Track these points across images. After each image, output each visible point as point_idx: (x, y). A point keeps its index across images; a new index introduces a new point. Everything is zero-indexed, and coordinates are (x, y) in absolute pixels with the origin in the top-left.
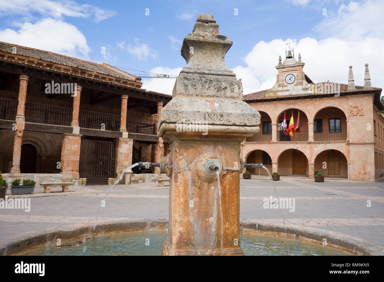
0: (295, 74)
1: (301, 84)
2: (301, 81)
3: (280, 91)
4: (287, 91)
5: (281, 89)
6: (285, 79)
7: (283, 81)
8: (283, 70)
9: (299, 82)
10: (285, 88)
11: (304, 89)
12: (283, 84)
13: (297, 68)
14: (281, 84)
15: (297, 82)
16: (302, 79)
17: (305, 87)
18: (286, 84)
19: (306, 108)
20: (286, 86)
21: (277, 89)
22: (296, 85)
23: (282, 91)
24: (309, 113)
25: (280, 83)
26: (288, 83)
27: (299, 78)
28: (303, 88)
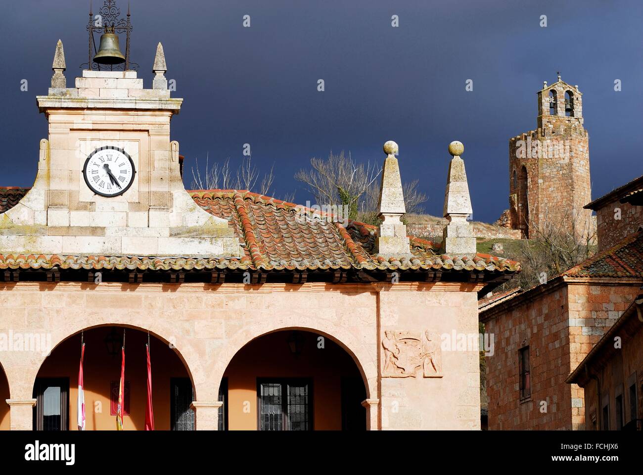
0: (132, 149)
1: (164, 203)
2: (163, 188)
3: (56, 230)
4: (95, 231)
5: (59, 217)
6: (84, 171)
7: (71, 179)
8: (78, 120)
9: (155, 193)
10: (80, 219)
11: (175, 234)
12: (71, 194)
13: (146, 119)
14: (61, 192)
15: (145, 189)
16: (172, 180)
17: (184, 219)
18: (88, 196)
19: (187, 325)
20: (88, 206)
21: (41, 220)
22: (136, 206)
23: (68, 231)
24: (202, 354)
25: (55, 186)
26: (96, 193)
27: (155, 174)
28: (173, 225)
